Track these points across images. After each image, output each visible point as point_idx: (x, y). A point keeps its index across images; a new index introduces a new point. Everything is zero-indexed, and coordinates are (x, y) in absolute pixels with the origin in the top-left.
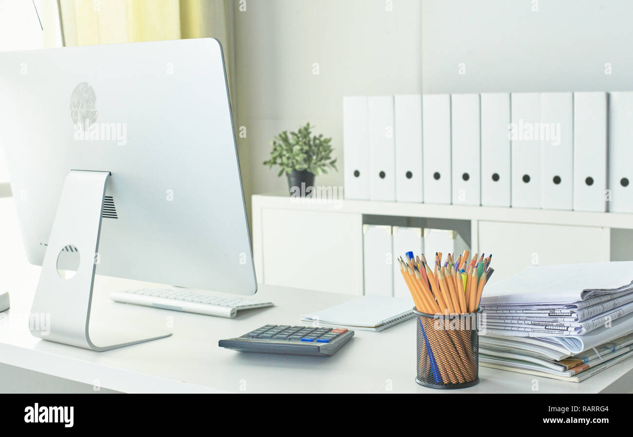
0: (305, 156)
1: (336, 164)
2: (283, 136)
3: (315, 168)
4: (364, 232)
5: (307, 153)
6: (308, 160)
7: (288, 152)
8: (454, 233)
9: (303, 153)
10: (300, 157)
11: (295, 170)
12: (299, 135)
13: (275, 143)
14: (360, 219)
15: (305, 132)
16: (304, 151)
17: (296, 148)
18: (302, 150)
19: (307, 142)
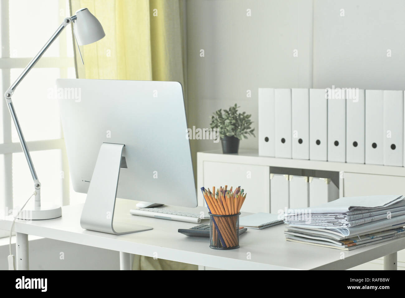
0: (233, 127)
1: (254, 132)
2: (219, 113)
3: (239, 135)
4: (271, 178)
5: (234, 124)
6: (234, 130)
7: (221, 124)
8: (328, 180)
9: (231, 125)
10: (229, 128)
11: (226, 136)
12: (230, 112)
13: (213, 117)
14: (268, 170)
15: (233, 110)
16: (232, 123)
17: (227, 122)
18: (231, 122)
19: (235, 117)
